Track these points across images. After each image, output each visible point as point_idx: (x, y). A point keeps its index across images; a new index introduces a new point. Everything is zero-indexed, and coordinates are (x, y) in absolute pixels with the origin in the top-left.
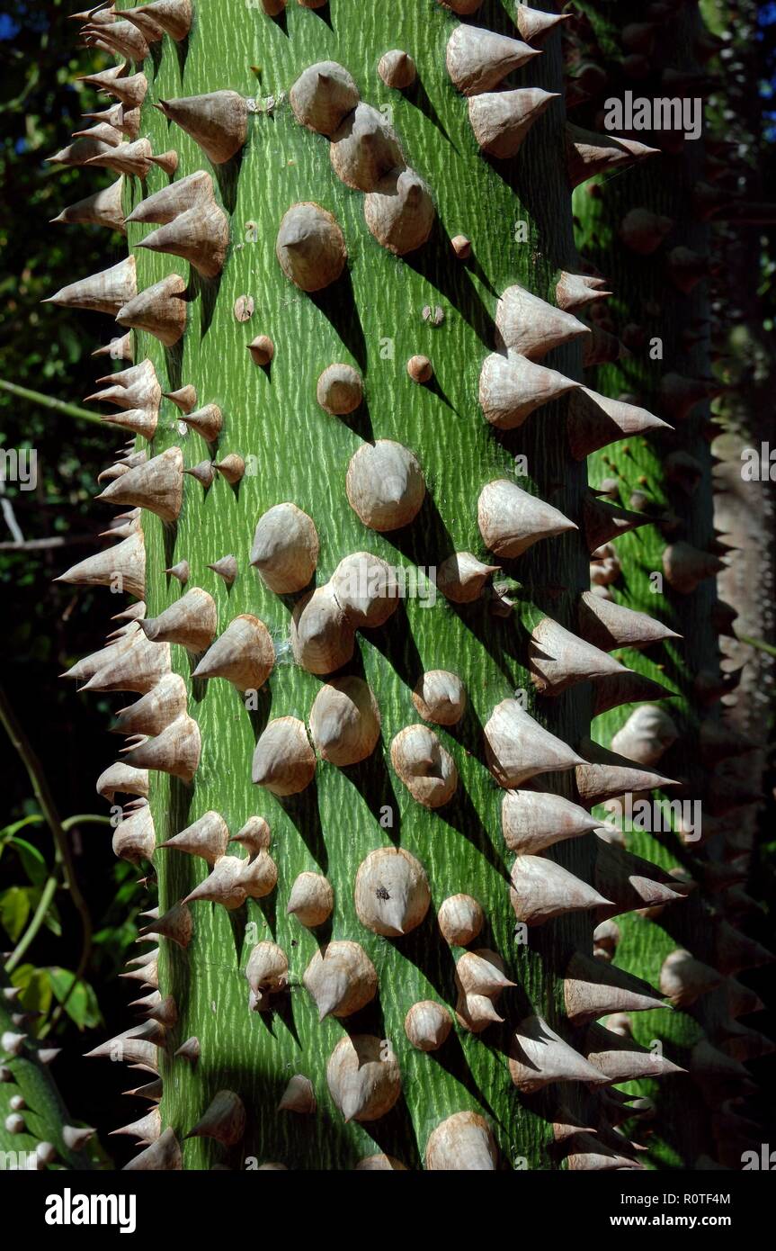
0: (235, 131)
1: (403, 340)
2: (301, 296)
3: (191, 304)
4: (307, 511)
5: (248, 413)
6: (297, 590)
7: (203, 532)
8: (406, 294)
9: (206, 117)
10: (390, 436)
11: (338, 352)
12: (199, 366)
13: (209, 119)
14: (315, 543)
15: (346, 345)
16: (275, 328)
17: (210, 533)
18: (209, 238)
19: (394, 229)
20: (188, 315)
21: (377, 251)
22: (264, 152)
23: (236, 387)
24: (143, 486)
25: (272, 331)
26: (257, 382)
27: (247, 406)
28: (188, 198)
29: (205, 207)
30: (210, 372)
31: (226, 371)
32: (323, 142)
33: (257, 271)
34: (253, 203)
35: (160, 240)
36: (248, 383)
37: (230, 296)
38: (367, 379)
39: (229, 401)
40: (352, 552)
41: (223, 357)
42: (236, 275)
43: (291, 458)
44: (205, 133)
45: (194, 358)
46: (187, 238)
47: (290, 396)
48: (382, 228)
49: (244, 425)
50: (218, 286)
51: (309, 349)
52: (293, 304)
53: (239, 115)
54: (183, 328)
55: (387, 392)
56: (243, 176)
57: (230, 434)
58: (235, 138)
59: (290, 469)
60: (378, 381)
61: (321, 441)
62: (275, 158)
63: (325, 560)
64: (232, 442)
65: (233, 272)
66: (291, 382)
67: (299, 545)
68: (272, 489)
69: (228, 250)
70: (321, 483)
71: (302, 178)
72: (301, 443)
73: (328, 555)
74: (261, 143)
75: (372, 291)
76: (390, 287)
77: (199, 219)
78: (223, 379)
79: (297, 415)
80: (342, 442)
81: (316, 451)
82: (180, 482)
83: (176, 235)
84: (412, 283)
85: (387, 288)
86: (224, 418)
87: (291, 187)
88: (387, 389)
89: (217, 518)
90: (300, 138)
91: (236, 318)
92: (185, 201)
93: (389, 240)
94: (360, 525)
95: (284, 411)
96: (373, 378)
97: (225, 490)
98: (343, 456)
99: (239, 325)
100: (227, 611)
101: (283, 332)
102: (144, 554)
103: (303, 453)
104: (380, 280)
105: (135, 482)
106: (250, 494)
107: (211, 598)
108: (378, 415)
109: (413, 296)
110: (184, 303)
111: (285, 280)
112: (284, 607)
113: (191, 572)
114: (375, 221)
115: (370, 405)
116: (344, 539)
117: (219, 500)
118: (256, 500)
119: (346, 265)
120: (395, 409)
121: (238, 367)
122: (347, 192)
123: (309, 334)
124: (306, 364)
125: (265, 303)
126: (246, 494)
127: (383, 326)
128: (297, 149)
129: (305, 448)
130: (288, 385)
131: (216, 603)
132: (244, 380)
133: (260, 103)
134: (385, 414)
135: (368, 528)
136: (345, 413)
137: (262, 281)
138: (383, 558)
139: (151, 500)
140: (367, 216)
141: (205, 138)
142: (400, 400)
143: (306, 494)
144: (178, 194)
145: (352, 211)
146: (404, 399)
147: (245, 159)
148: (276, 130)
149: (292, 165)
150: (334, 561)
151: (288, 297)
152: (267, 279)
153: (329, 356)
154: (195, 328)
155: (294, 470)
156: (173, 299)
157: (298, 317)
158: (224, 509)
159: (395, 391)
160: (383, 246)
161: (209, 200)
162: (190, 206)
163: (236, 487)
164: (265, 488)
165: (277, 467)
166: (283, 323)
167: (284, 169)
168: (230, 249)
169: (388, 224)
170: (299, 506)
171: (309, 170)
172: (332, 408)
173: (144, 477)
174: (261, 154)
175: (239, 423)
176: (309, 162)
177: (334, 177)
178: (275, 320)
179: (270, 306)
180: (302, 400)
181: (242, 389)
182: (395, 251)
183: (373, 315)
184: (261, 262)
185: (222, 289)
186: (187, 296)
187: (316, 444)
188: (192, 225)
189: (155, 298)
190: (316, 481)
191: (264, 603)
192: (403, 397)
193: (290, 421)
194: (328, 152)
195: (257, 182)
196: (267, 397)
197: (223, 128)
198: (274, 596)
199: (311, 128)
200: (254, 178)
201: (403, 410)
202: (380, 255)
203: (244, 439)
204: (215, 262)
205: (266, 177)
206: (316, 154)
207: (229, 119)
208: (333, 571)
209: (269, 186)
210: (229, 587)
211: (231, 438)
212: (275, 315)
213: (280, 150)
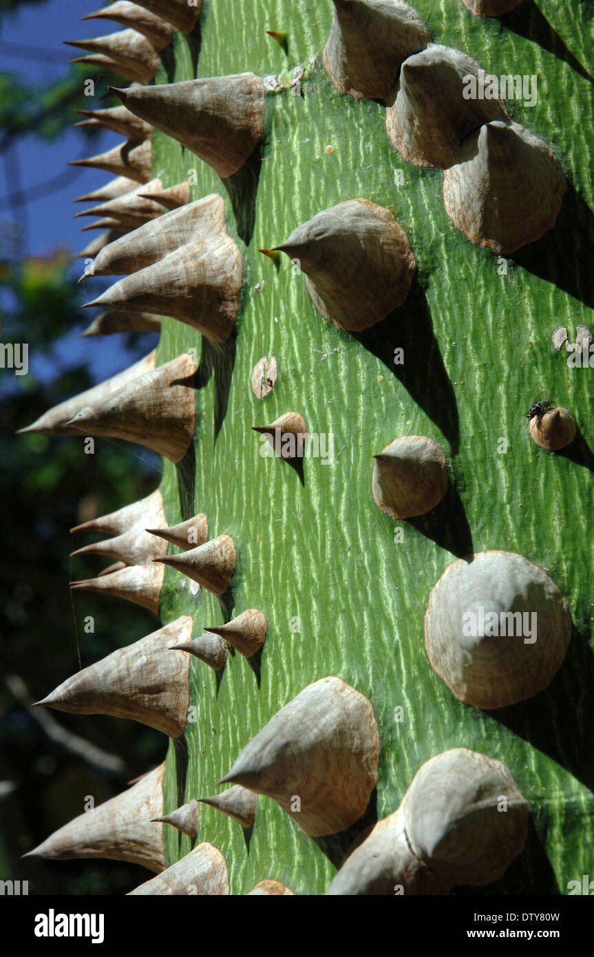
0: (244, 122)
1: (520, 385)
2: (346, 340)
3: (203, 391)
4: (361, 688)
5: (272, 539)
6: (344, 828)
7: (216, 747)
8: (523, 314)
9: (193, 107)
10: (503, 544)
11: (408, 418)
12: (212, 483)
13: (199, 109)
14: (373, 741)
15: (422, 405)
16: (308, 397)
17: (224, 747)
18: (208, 281)
19: (486, 212)
20: (198, 408)
21: (469, 254)
22: (290, 145)
23: (256, 503)
24: (121, 680)
25: (304, 403)
26: (285, 488)
27: (270, 527)
28: (181, 231)
29: (207, 241)
30: (225, 486)
31: (243, 481)
32: (376, 110)
33: (282, 317)
34: (275, 220)
35: (125, 292)
36: (271, 492)
37: (248, 362)
38: (460, 456)
39: (247, 525)
40: (440, 750)
41: (240, 459)
42: (255, 330)
43: (337, 601)
44: (193, 130)
45: (207, 471)
46: (171, 285)
47: (333, 500)
48: (469, 216)
49: (267, 559)
50: (233, 354)
51: (361, 421)
52: (335, 356)
53: (252, 100)
54: (191, 430)
55: (495, 472)
56: (263, 185)
57: (249, 578)
58: (247, 132)
59: (335, 619)
60: (479, 455)
61: (383, 567)
62: (307, 149)
63: (393, 771)
64: (251, 591)
65: (251, 326)
66: (333, 479)
67: (336, 744)
68: (308, 658)
69: (242, 295)
70: (385, 638)
71: (346, 168)
72: (351, 575)
73: (399, 759)
74: (286, 133)
75: (462, 315)
76: (495, 306)
77: (194, 257)
78: (240, 494)
79: (345, 530)
80: (419, 563)
81: (376, 586)
82: (185, 670)
83: (152, 283)
84: (532, 294)
85: (489, 308)
86: (239, 553)
87: (330, 183)
88: (494, 467)
89: (233, 721)
90: (343, 113)
91: (254, 395)
92: (175, 236)
93: (485, 232)
94: (454, 702)
95: (323, 526)
96: (470, 451)
97: (243, 670)
98: (419, 587)
99: (259, 403)
100: (245, 878)
101: (320, 401)
102: (160, 800)
103: (354, 592)
104: (475, 298)
105: (105, 676)
106: (275, 673)
107: (220, 859)
108: (480, 512)
109: (536, 314)
110: (192, 391)
111: (320, 322)
112: (327, 861)
113: (200, 818)
114: (459, 207)
115: (464, 496)
116: (426, 730)
117: (235, 689)
118: (284, 680)
119: (415, 282)
120: (510, 500)
121: (259, 470)
122: (414, 175)
123: (361, 398)
124: (356, 445)
125: (294, 362)
126: (271, 673)
127: (484, 366)
128: (338, 130)
129: (358, 583)
130: (329, 483)
131: (228, 866)
132: (266, 488)
133: (284, 78)
134: (492, 508)
135: (467, 706)
136: (418, 513)
137: (289, 331)
138: (496, 756)
139: (135, 702)
140: (447, 203)
141: (197, 139)
142: (518, 484)
143: (362, 661)
144: (165, 227)
145: (426, 201)
146: (526, 481)
147: (266, 162)
148: (306, 110)
149: (332, 154)
150: (408, 770)
151: (326, 346)
152: (295, 326)
153: (393, 428)
154: (207, 426)
155: (340, 622)
156: (174, 388)
157: (342, 374)
158: (240, 703)
159: (510, 469)
160: (477, 245)
161: (217, 229)
162: (183, 242)
163: (256, 662)
164: (297, 658)
165: (315, 620)
166: (319, 388)
167: (319, 161)
168: (246, 294)
169: (477, 206)
170: (349, 681)
171: (357, 154)
172: (396, 510)
173: (122, 666)
174: (285, 148)
175: (260, 558)
176: (356, 145)
177: (394, 157)
178: (308, 384)
179: (299, 365)
180: (351, 504)
181: (264, 504)
182: (498, 249)
183: (465, 352)
184: (287, 302)
185: (238, 357)
186: (195, 381)
187: (376, 572)
188: (181, 266)
189: (144, 389)
190: (376, 634)
191: (297, 858)
192: (525, 478)
193: (333, 541)
194: (384, 122)
195: (281, 188)
196: (299, 506)
197: (224, 121)
198: (310, 843)
199: (355, 94)
200: (277, 185)
201: (525, 499)
202: (475, 259)
203: (267, 582)
204: (223, 316)
205: (293, 178)
206: (365, 130)
207: (233, 107)
208: (406, 786)
209: (297, 189)
210: (248, 835)
211: (250, 585)
212: (307, 378)
213: (312, 136)
